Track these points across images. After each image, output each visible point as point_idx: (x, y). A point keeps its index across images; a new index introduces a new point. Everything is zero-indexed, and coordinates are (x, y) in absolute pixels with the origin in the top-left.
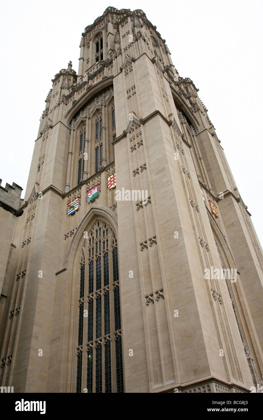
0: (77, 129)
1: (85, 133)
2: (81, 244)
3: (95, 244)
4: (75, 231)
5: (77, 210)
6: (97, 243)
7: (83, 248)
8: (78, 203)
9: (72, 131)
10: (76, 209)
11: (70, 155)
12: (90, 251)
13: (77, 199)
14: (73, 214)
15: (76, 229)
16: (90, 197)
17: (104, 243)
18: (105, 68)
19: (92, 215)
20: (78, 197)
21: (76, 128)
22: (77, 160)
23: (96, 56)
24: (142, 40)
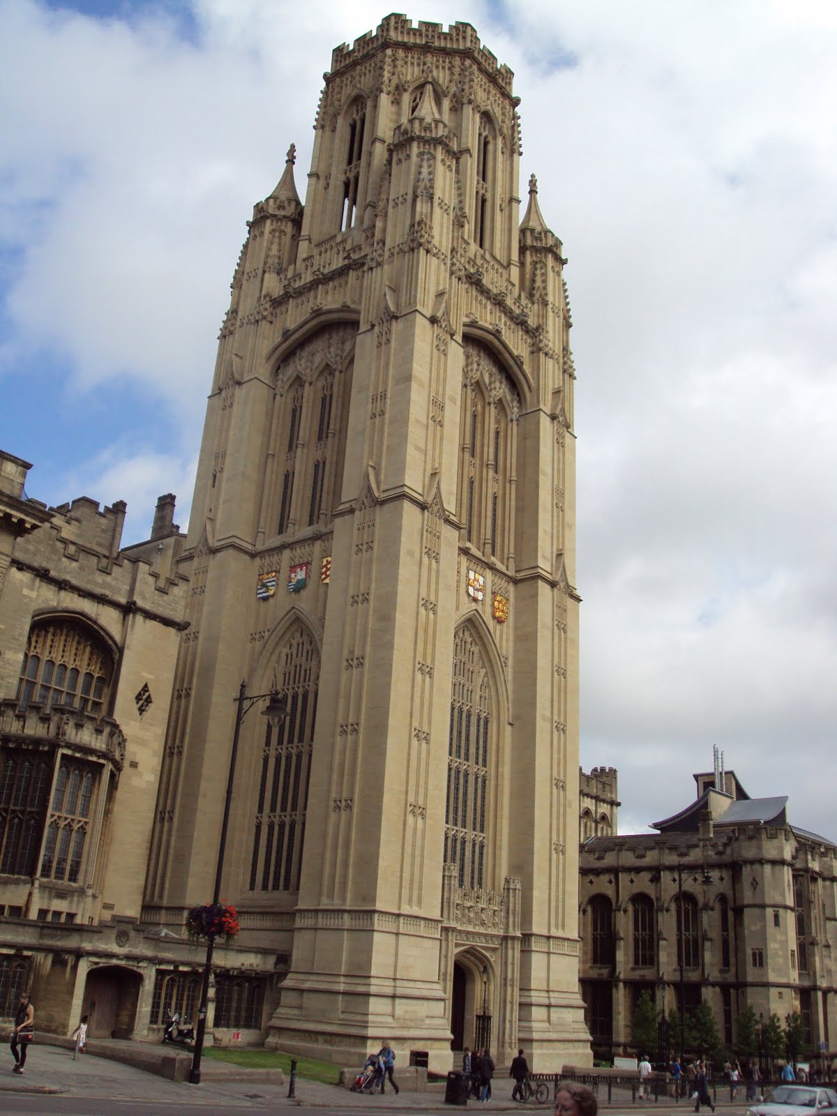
0: (287, 391)
1: (301, 407)
2: (274, 658)
3: (294, 668)
4: (267, 635)
5: (272, 596)
6: (296, 667)
7: (276, 665)
8: (273, 583)
9: (278, 397)
10: (271, 592)
11: (270, 460)
12: (285, 674)
13: (274, 574)
14: (265, 599)
15: (269, 631)
16: (294, 582)
17: (306, 671)
18: (351, 271)
19: (294, 617)
20: (276, 571)
21: (286, 388)
22: (282, 471)
23: (346, 173)
24: (422, 252)
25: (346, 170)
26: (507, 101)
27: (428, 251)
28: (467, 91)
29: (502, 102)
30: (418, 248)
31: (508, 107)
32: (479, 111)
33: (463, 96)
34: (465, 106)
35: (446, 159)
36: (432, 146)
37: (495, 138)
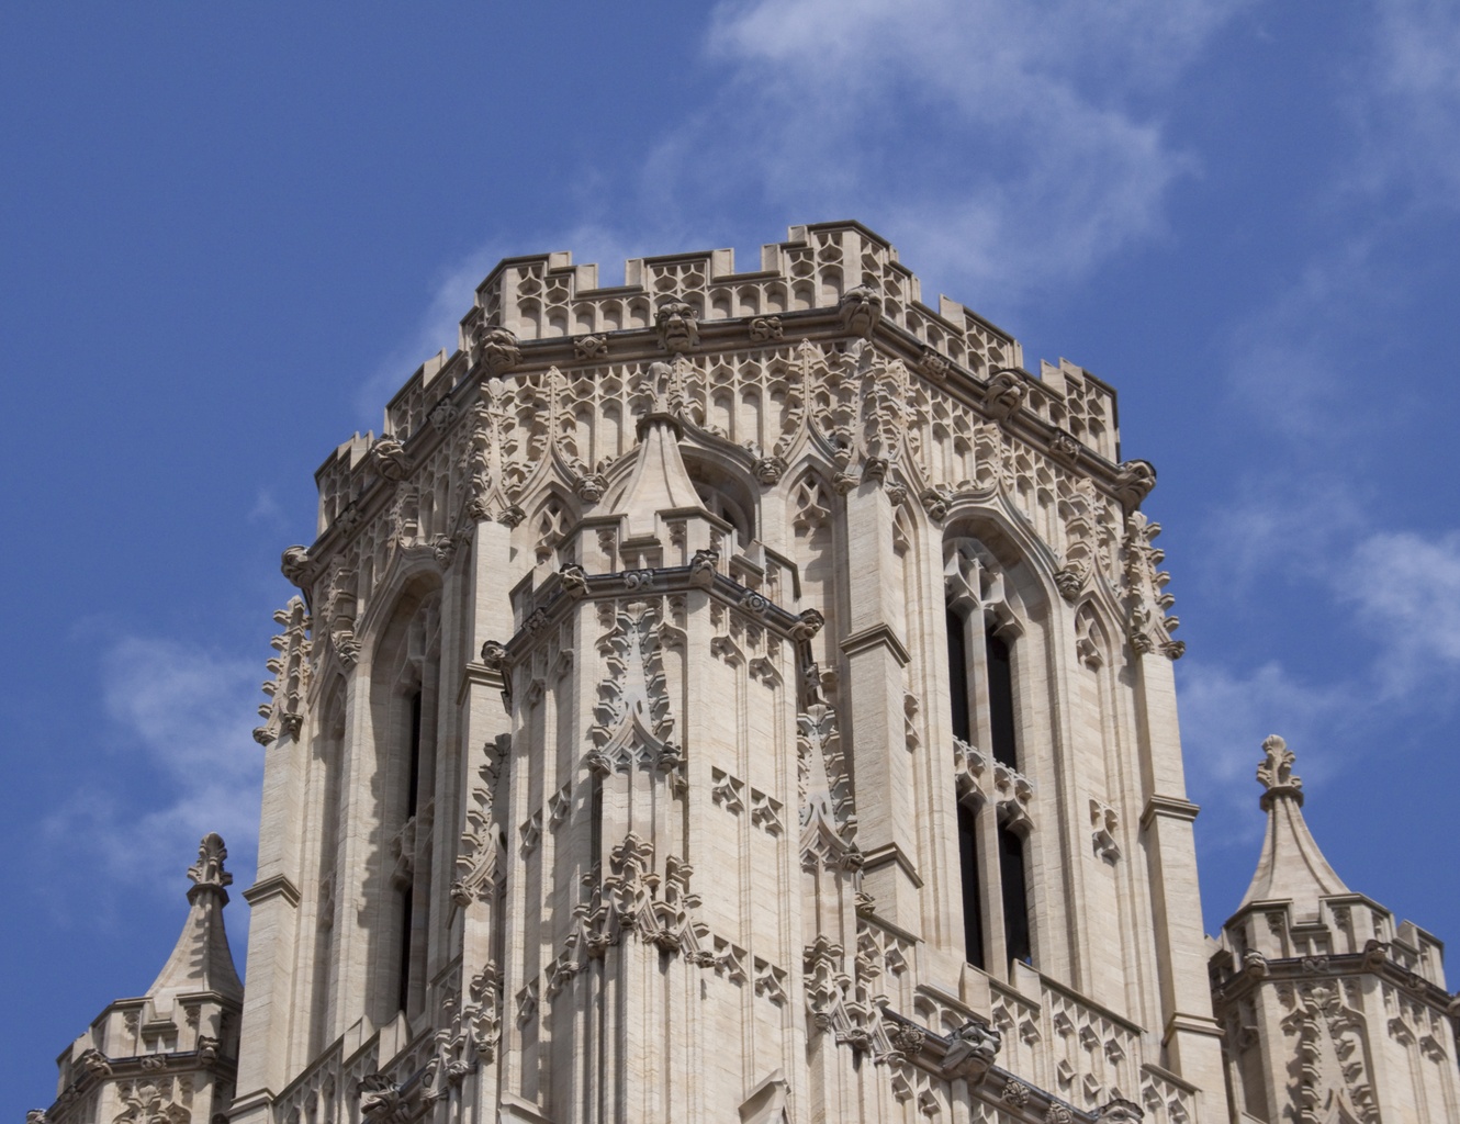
23: (397, 854)
24: (638, 955)
25: (397, 842)
26: (1086, 483)
27: (667, 950)
28: (859, 444)
29: (1063, 488)
30: (618, 943)
31: (1094, 506)
32: (937, 517)
33: (841, 464)
34: (852, 496)
35: (741, 642)
36: (666, 604)
37: (1040, 613)
